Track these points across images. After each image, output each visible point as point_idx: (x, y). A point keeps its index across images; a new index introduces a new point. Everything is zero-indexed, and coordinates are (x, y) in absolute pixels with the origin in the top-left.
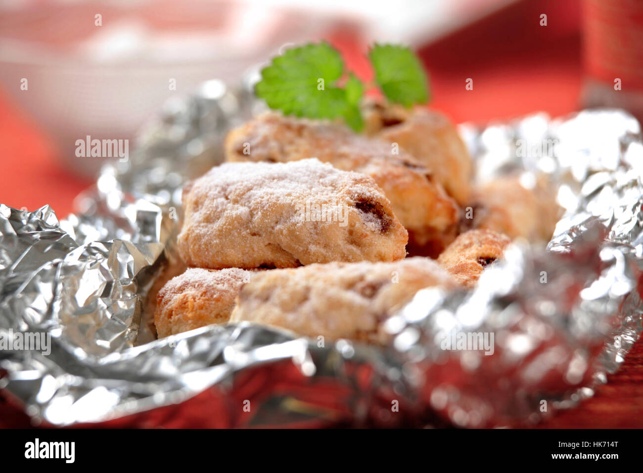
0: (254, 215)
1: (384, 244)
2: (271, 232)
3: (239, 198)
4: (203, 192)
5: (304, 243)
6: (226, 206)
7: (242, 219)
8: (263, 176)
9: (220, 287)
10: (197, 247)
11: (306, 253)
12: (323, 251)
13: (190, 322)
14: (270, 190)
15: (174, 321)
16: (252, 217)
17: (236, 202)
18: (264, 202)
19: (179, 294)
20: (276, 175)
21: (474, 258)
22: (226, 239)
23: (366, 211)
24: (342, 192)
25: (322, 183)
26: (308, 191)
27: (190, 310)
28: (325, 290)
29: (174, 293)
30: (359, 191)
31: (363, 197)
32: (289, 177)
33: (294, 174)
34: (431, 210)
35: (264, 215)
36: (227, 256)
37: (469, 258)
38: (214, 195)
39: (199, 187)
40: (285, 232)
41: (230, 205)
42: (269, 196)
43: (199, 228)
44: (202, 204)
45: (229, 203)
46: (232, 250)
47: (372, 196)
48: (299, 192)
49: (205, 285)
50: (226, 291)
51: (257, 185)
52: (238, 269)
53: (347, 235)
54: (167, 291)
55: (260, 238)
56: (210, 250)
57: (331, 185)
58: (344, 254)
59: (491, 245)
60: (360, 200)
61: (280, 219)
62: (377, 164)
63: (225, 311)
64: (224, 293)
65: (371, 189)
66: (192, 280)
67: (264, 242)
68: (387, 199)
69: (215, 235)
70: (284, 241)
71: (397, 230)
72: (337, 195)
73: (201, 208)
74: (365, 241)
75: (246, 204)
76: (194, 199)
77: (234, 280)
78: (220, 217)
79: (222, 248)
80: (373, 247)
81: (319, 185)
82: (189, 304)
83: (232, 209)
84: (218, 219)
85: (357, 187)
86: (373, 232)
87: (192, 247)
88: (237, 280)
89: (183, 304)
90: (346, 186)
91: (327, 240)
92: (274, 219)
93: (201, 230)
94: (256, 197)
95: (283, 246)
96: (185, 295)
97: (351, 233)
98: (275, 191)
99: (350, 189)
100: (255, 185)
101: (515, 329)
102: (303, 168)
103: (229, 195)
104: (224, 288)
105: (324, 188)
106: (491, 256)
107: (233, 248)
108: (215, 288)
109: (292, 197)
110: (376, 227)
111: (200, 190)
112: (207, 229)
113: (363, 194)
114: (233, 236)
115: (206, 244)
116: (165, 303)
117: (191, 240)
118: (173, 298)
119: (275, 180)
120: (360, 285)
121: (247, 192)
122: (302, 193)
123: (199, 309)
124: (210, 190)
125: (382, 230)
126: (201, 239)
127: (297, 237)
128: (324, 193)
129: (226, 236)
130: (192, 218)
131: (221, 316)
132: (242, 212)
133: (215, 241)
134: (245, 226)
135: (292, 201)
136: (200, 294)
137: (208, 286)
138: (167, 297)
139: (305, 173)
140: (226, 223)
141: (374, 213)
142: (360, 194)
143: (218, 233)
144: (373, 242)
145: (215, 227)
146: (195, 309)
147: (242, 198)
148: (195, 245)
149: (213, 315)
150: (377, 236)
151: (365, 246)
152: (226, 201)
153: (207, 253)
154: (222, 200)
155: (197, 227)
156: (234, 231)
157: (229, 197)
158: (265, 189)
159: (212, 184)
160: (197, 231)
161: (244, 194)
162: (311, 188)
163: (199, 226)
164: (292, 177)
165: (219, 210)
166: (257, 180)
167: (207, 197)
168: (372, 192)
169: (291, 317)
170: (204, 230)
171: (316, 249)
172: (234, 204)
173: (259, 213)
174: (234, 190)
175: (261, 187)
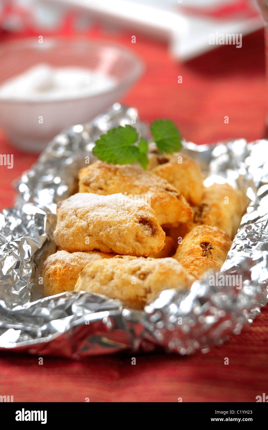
0: (89, 226)
1: (153, 242)
2: (98, 235)
3: (82, 217)
4: (65, 211)
5: (114, 241)
6: (76, 220)
7: (84, 228)
8: (94, 205)
9: (73, 264)
10: (62, 240)
11: (115, 246)
12: (123, 245)
13: (58, 282)
14: (97, 213)
15: (51, 280)
16: (89, 227)
17: (81, 218)
18: (94, 220)
19: (53, 266)
20: (101, 204)
21: (198, 244)
22: (76, 237)
23: (144, 224)
24: (132, 215)
25: (123, 209)
26: (116, 214)
27: (58, 275)
28: (121, 275)
29: (51, 264)
30: (141, 215)
31: (143, 217)
32: (107, 205)
33: (110, 204)
34: (179, 214)
35: (94, 227)
36: (77, 245)
37: (196, 244)
38: (70, 214)
39: (64, 208)
40: (104, 236)
41: (78, 220)
42: (97, 216)
43: (63, 231)
44: (65, 217)
45: (78, 218)
46: (79, 243)
47: (147, 217)
48: (111, 214)
49: (65, 263)
50: (75, 266)
51: (91, 210)
52: (82, 253)
53: (135, 237)
54: (48, 263)
55: (92, 238)
56: (68, 242)
57: (128, 210)
58: (133, 247)
59: (208, 235)
60: (141, 219)
61: (102, 229)
62: (153, 191)
63: (75, 277)
64: (75, 267)
65: (147, 213)
66: (59, 259)
67: (94, 240)
68: (155, 218)
69: (70, 235)
70: (104, 240)
71: (160, 233)
72: (130, 216)
73: (64, 220)
74: (144, 240)
75: (86, 220)
76: (61, 214)
77: (79, 260)
78: (73, 226)
79: (74, 241)
80: (148, 244)
81: (122, 210)
82: (57, 273)
83: (79, 222)
84: (72, 227)
85: (140, 212)
86: (147, 236)
87: (60, 239)
88: (81, 259)
89: (54, 272)
90: (134, 211)
91: (125, 240)
92: (99, 229)
93: (64, 232)
94: (90, 217)
95: (104, 242)
96: (56, 267)
97: (137, 236)
98: (100, 214)
99: (137, 213)
100: (90, 210)
101: (207, 313)
102: (114, 200)
103: (77, 214)
104: (74, 264)
105: (124, 211)
106: (207, 242)
107: (79, 242)
108: (70, 265)
109: (108, 217)
110: (149, 233)
111: (64, 210)
112: (67, 231)
113: (143, 216)
114: (79, 236)
115: (66, 239)
116: (46, 270)
117: (59, 236)
118: (50, 267)
119: (100, 207)
120: (139, 272)
121: (86, 213)
122: (113, 215)
123: (62, 276)
124: (68, 211)
125: (152, 234)
126: (64, 236)
127: (110, 238)
128: (124, 215)
129: (76, 236)
130: (60, 224)
131: (73, 279)
132: (83, 224)
133: (71, 238)
134: (85, 231)
135: (108, 220)
136: (63, 267)
137: (67, 264)
138: (47, 266)
139: (115, 203)
140: (76, 229)
141: (148, 225)
142: (141, 216)
143: (72, 234)
144: (148, 241)
145: (70, 231)
146: (60, 276)
147: (84, 217)
148: (61, 239)
149: (69, 279)
150: (149, 238)
151: (143, 243)
152: (76, 218)
153: (67, 243)
154: (74, 217)
155: (62, 229)
156: (80, 233)
157: (78, 215)
158: (95, 213)
159: (70, 207)
160: (62, 232)
161: (85, 214)
162: (117, 212)
163: (63, 229)
164: (109, 205)
165: (72, 222)
166: (91, 207)
167: (67, 214)
168: (147, 215)
169: (105, 288)
170: (66, 232)
171: (119, 244)
172: (80, 219)
173: (92, 225)
174: (80, 212)
175: (93, 211)
